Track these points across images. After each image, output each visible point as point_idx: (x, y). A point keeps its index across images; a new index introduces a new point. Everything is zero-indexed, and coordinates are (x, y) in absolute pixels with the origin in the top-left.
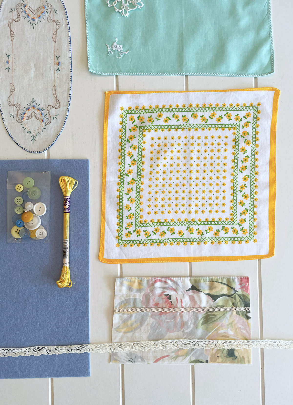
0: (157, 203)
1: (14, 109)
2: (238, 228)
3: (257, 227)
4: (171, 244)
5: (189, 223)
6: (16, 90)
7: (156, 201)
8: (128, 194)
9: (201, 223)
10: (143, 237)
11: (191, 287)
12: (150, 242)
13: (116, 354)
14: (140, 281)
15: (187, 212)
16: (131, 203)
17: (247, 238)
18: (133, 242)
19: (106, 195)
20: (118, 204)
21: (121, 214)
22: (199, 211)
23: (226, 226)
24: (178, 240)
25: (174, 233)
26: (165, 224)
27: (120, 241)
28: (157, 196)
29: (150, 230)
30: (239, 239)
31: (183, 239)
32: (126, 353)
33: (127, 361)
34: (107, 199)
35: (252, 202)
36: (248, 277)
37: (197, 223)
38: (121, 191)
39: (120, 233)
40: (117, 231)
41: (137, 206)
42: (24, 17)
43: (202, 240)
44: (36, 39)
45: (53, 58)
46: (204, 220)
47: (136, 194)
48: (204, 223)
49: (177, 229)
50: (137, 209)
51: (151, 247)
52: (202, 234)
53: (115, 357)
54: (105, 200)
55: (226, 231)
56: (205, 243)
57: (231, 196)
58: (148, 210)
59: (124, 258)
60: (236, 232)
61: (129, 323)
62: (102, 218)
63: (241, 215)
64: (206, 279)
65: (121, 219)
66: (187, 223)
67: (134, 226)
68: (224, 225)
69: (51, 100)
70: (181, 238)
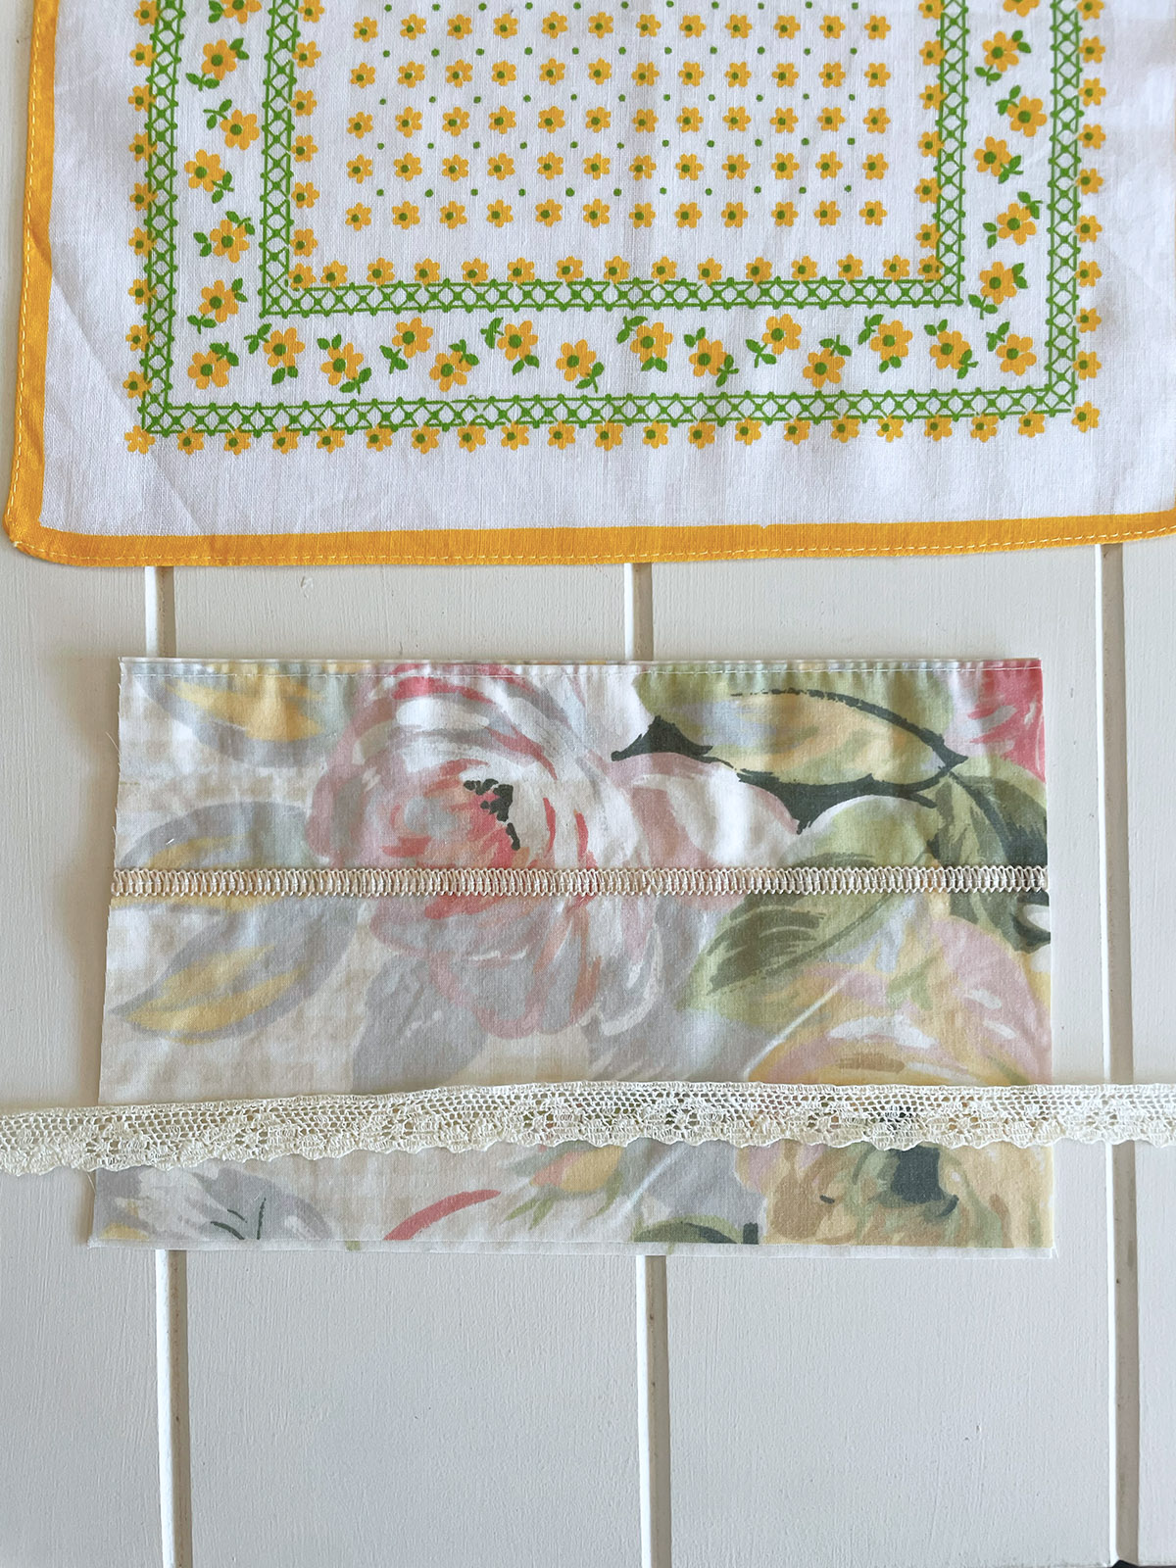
0: (416, 145)
2: (967, 324)
3: (1099, 321)
4: (511, 437)
5: (635, 295)
7: (408, 135)
8: (213, 84)
9: (717, 294)
10: (314, 384)
11: (643, 730)
12: (363, 423)
13: (127, 1182)
14: (291, 688)
15: (621, 211)
16: (229, 143)
17: (1029, 401)
18: (246, 419)
19: (58, 90)
20: (139, 150)
21: (160, 223)
22: (705, 205)
23: (890, 316)
24: (561, 413)
25: (532, 361)
26: (469, 297)
27: (155, 410)
28: (415, 98)
29: (368, 334)
30: (979, 404)
31: (597, 405)
32: (195, 1175)
33: (202, 1229)
34: (64, 120)
35: (1065, 149)
36: (1035, 663)
37: (693, 294)
38: (166, 59)
39: (158, 351)
40: (136, 340)
41: (277, 164)
43: (723, 409)
46: (741, 275)
47: (268, 82)
48: (740, 294)
49: (554, 331)
50: (277, 186)
51: (374, 457)
52: (727, 368)
53: (121, 1202)
54: (50, 124)
55: (891, 349)
56: (744, 431)
57: (926, 107)
58: (349, 193)
59: (187, 525)
60: (956, 355)
61: (222, 970)
62: (30, 244)
63: (991, 242)
64: (750, 677)
65: (161, 257)
66: (622, 295)
67: (254, 304)
68: (877, 310)
70: (579, 393)
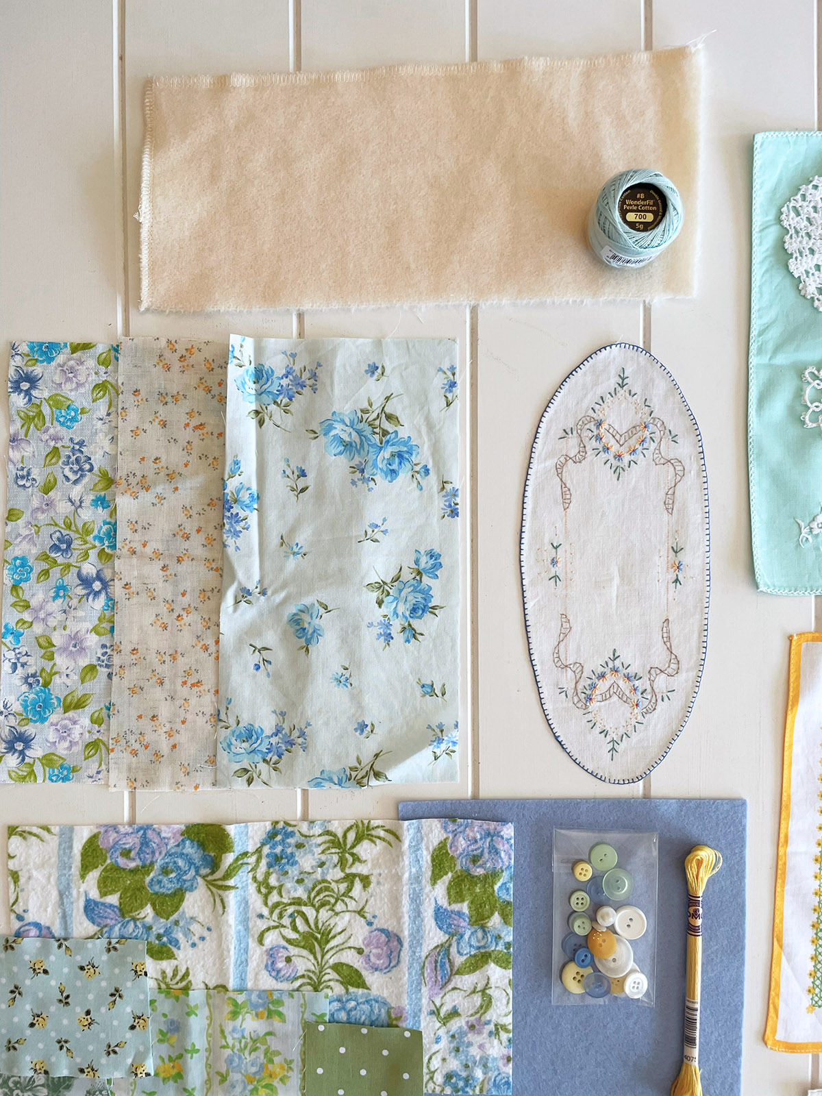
1: (569, 677)
6: (574, 630)
19: (786, 888)
20: (815, 910)
21: (820, 934)
39: (818, 979)
40: (810, 975)
42: (596, 451)
44: (623, 505)
45: (664, 552)
54: (783, 900)
62: (775, 942)
65: (820, 946)
69: (659, 656)
